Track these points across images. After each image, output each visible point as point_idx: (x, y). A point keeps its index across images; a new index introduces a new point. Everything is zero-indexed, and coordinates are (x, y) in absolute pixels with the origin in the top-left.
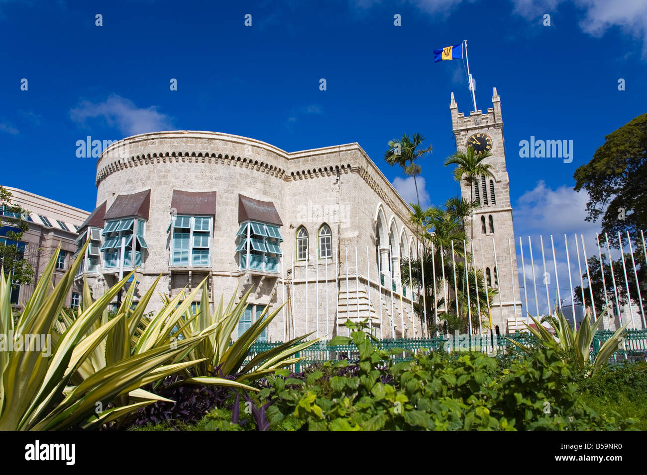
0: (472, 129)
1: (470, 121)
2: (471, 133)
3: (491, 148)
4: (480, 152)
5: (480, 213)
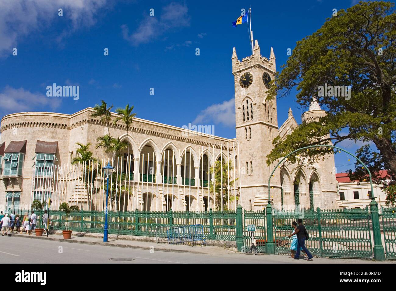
0: (243, 70)
1: (242, 65)
2: (242, 73)
3: (252, 82)
4: (246, 86)
5: (244, 126)
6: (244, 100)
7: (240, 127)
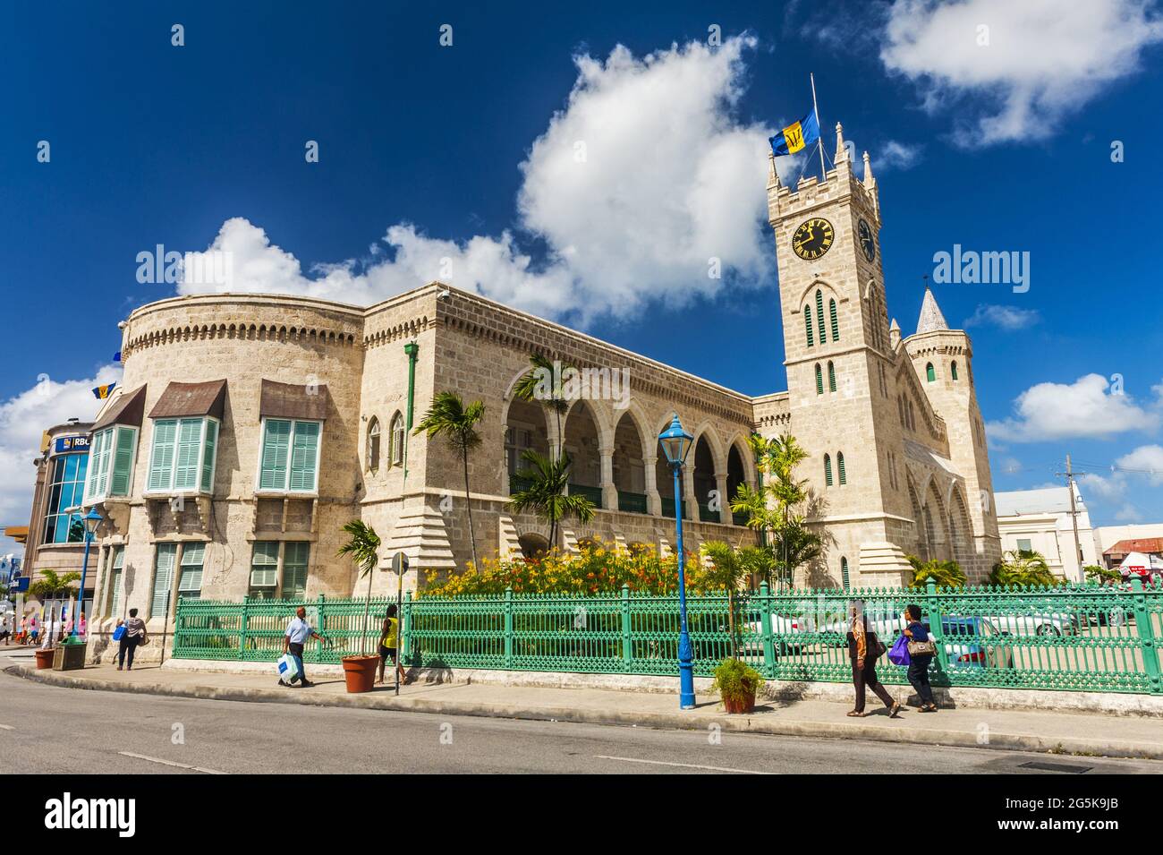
0: (801, 213)
1: (798, 199)
2: (799, 221)
3: (831, 243)
4: (814, 253)
5: (812, 359)
6: (808, 290)
7: (800, 362)
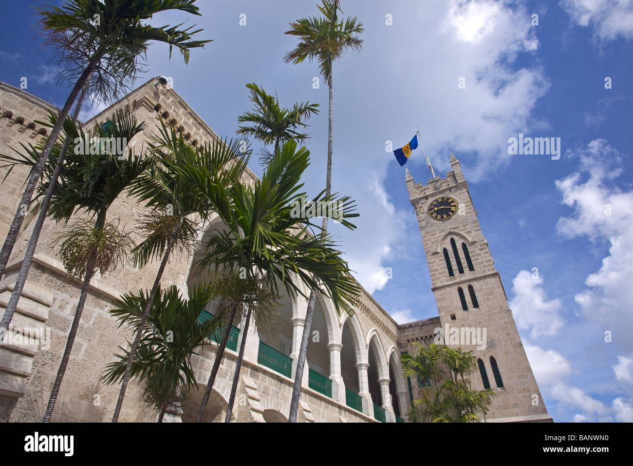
0: (432, 195)
1: (428, 188)
2: (431, 199)
4: (445, 216)
6: (443, 239)
7: (444, 286)
